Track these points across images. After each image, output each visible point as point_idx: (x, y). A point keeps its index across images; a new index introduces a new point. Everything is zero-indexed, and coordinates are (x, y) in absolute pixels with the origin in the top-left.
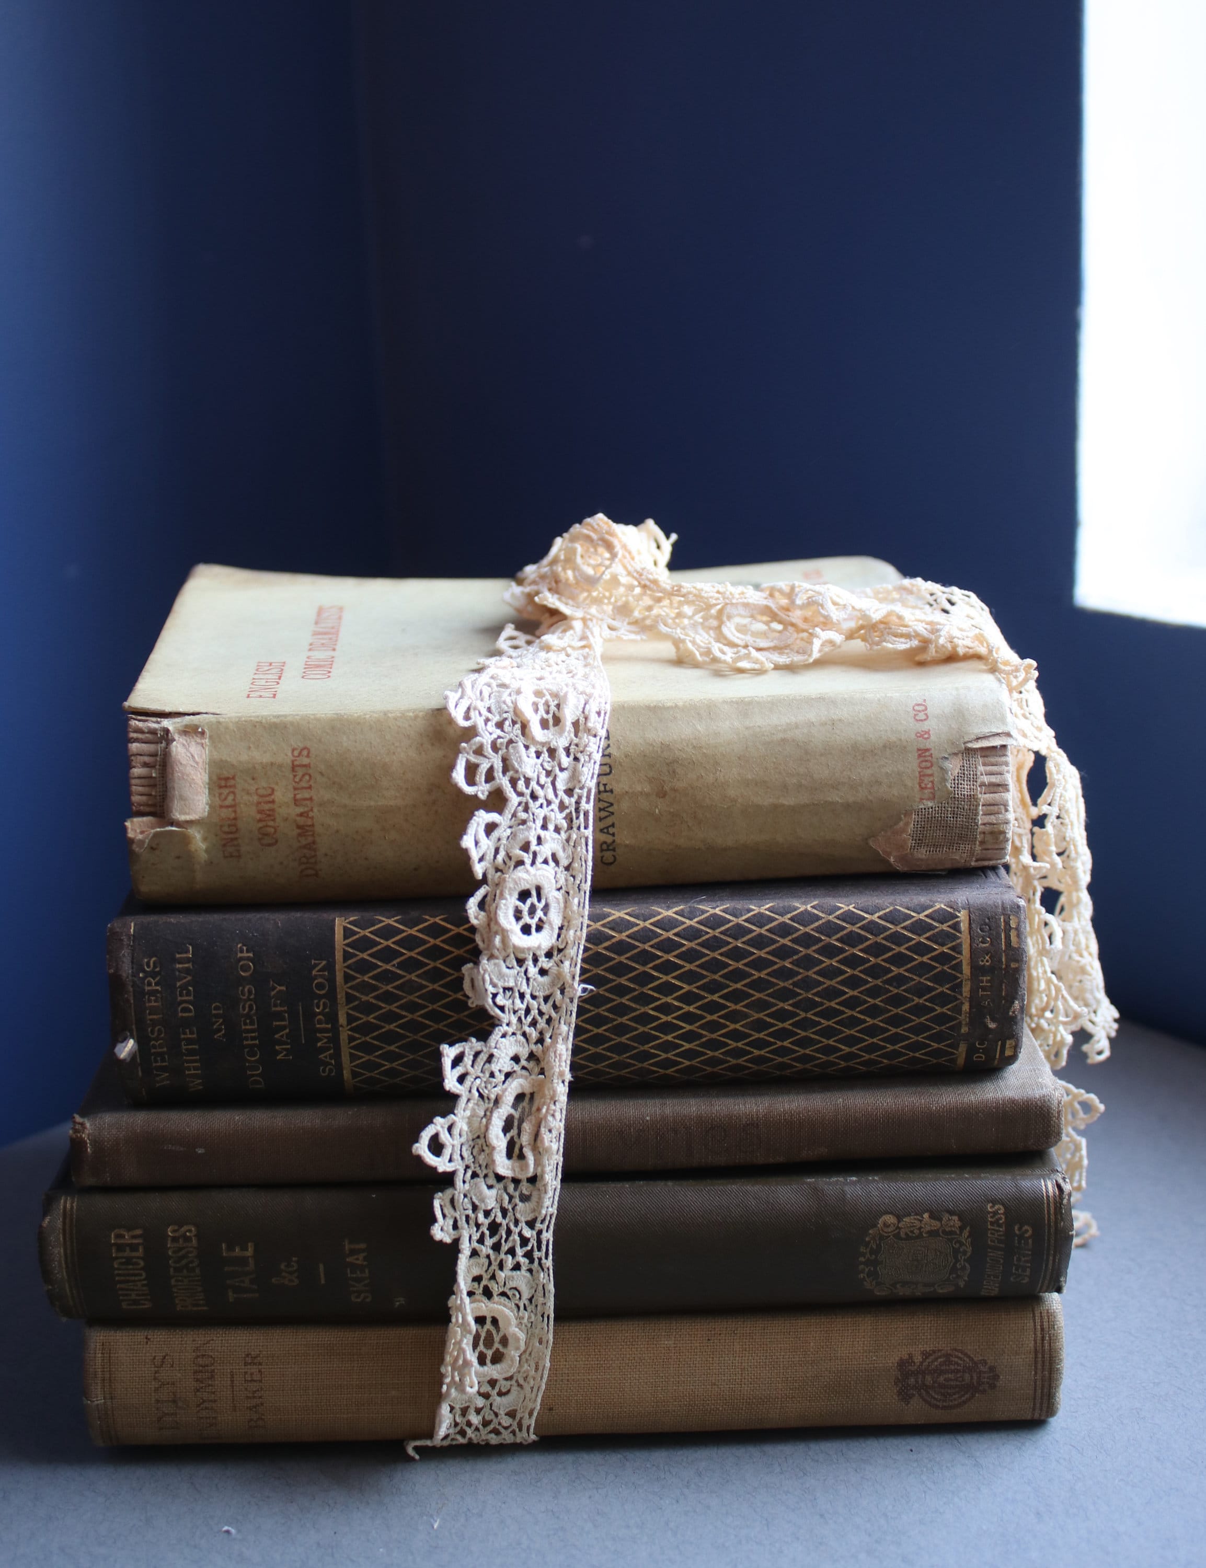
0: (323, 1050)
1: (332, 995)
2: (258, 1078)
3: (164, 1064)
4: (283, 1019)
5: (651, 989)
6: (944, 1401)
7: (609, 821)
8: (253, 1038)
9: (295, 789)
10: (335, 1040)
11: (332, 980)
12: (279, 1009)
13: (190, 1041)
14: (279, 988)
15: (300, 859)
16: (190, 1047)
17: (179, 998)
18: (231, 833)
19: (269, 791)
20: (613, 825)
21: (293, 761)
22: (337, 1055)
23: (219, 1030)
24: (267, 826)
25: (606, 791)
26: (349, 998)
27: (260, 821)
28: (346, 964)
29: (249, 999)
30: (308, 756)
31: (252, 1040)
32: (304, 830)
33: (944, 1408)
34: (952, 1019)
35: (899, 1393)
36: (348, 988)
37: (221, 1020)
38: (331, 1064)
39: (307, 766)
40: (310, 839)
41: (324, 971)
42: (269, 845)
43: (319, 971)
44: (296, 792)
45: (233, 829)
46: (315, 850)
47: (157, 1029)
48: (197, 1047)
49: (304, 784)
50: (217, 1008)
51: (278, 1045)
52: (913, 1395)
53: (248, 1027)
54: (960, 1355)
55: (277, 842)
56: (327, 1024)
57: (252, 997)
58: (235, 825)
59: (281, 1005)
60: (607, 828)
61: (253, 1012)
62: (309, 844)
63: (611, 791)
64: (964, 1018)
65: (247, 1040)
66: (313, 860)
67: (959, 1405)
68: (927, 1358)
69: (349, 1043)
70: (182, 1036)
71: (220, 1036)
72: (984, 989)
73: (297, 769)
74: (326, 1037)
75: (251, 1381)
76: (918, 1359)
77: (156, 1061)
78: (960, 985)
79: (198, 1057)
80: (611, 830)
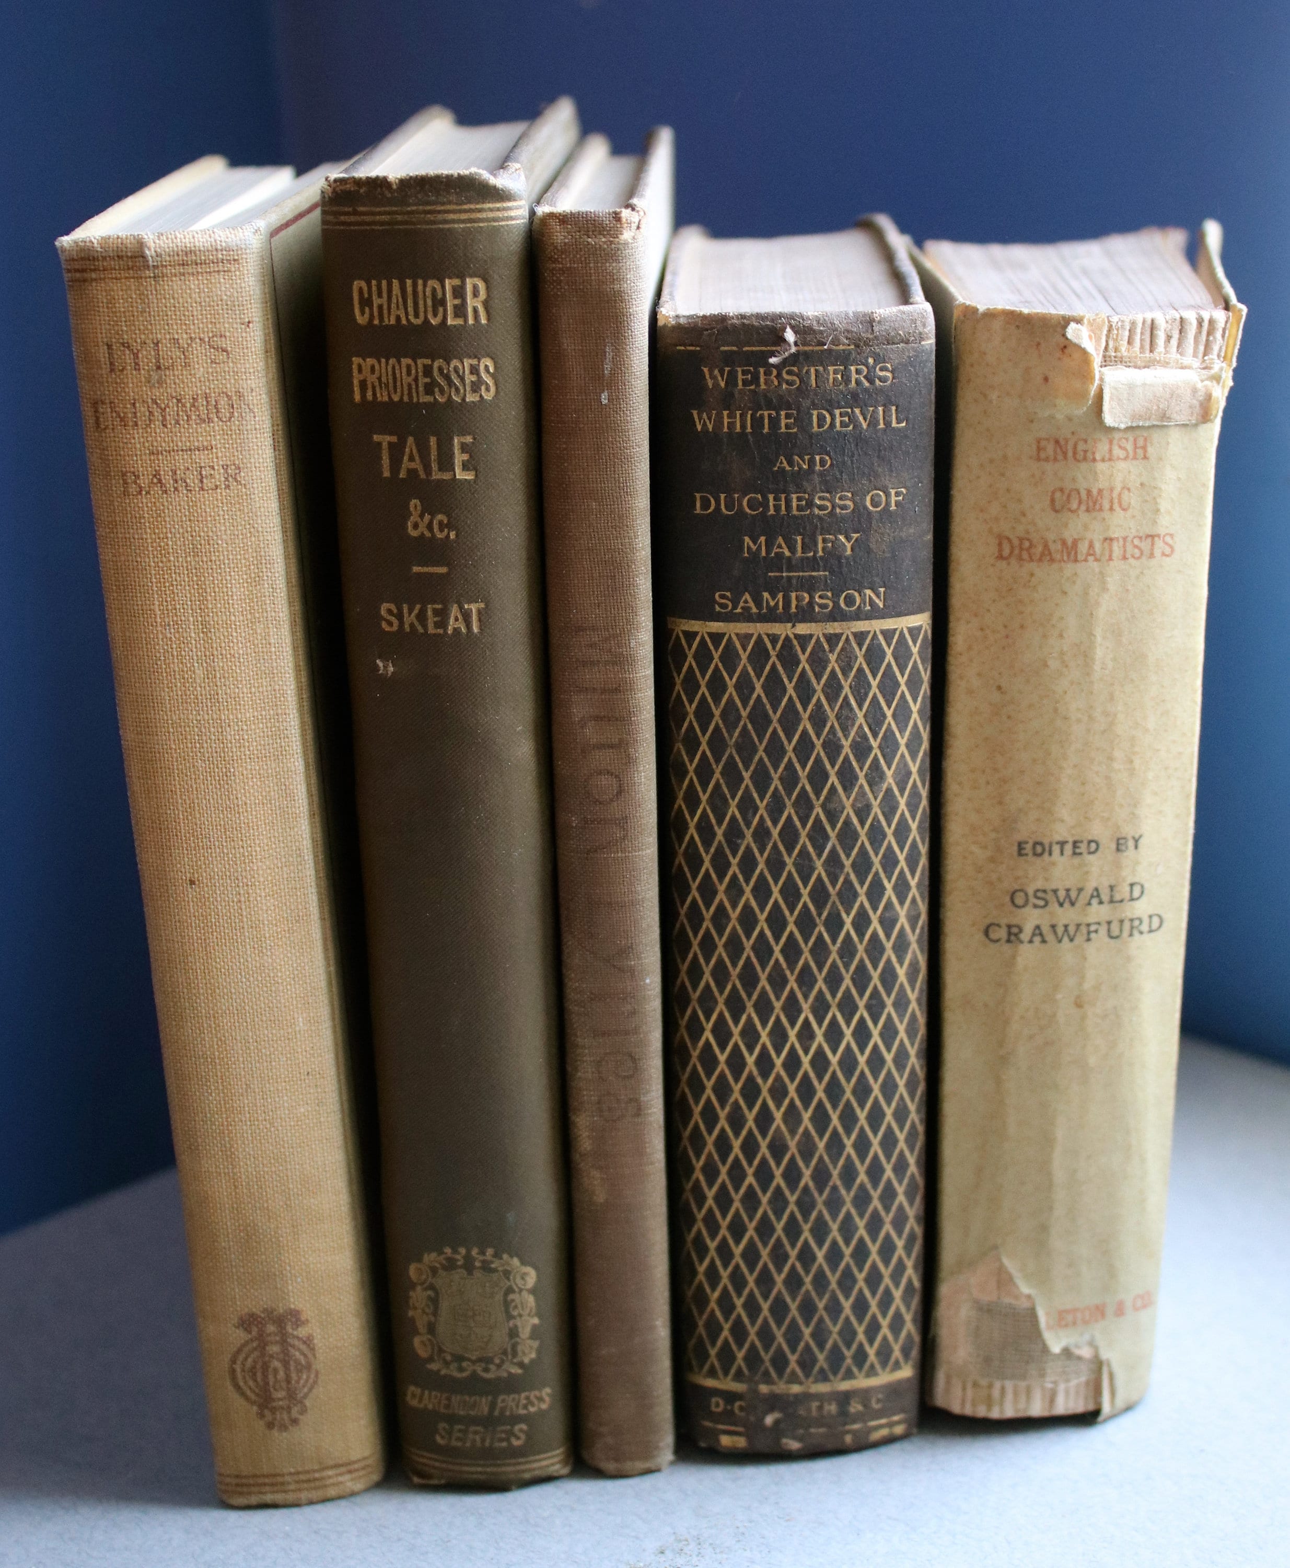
0: (758, 601)
1: (836, 615)
2: (712, 508)
3: (740, 383)
4: (804, 550)
5: (834, 1016)
6: (243, 1371)
7: (1050, 937)
8: (778, 508)
9: (1125, 539)
10: (771, 616)
11: (859, 616)
12: (820, 545)
13: (774, 422)
14: (849, 545)
15: (1028, 540)
16: (766, 421)
17: (837, 412)
18: (1075, 453)
19: (1125, 505)
20: (1044, 941)
21: (1158, 536)
22: (747, 617)
23: (791, 463)
24: (1080, 503)
25: (1089, 933)
26: (833, 639)
27: (1089, 492)
28: (878, 633)
29: (833, 507)
30: (1164, 554)
31: (774, 505)
32: (1071, 551)
33: (233, 1372)
34: (780, 1373)
35: (252, 1315)
36: (848, 636)
37: (805, 467)
38: (735, 607)
39: (1152, 556)
40: (1058, 556)
41: (870, 605)
42: (1053, 501)
43: (870, 598)
44: (1121, 541)
45: (1080, 455)
46: (1040, 560)
47: (795, 378)
48: (766, 430)
49: (1129, 548)
50: (823, 463)
51: (766, 541)
52: (250, 1332)
53: (794, 503)
54: (311, 1381)
55: (1057, 511)
56: (797, 607)
57: (838, 510)
58: (1085, 459)
59: (824, 549)
60: (1041, 934)
61: (816, 511)
62: (1050, 554)
63: (1089, 940)
64: (781, 1387)
65: (775, 499)
66: (1025, 555)
67: (237, 1387)
68: (305, 1343)
69: (768, 635)
70: (783, 413)
71: (781, 463)
72: (820, 1408)
73: (1149, 540)
74: (777, 604)
75: (201, 474)
76: (302, 1332)
77: (744, 373)
78: (825, 1379)
79: (749, 430)
80: (1037, 939)
